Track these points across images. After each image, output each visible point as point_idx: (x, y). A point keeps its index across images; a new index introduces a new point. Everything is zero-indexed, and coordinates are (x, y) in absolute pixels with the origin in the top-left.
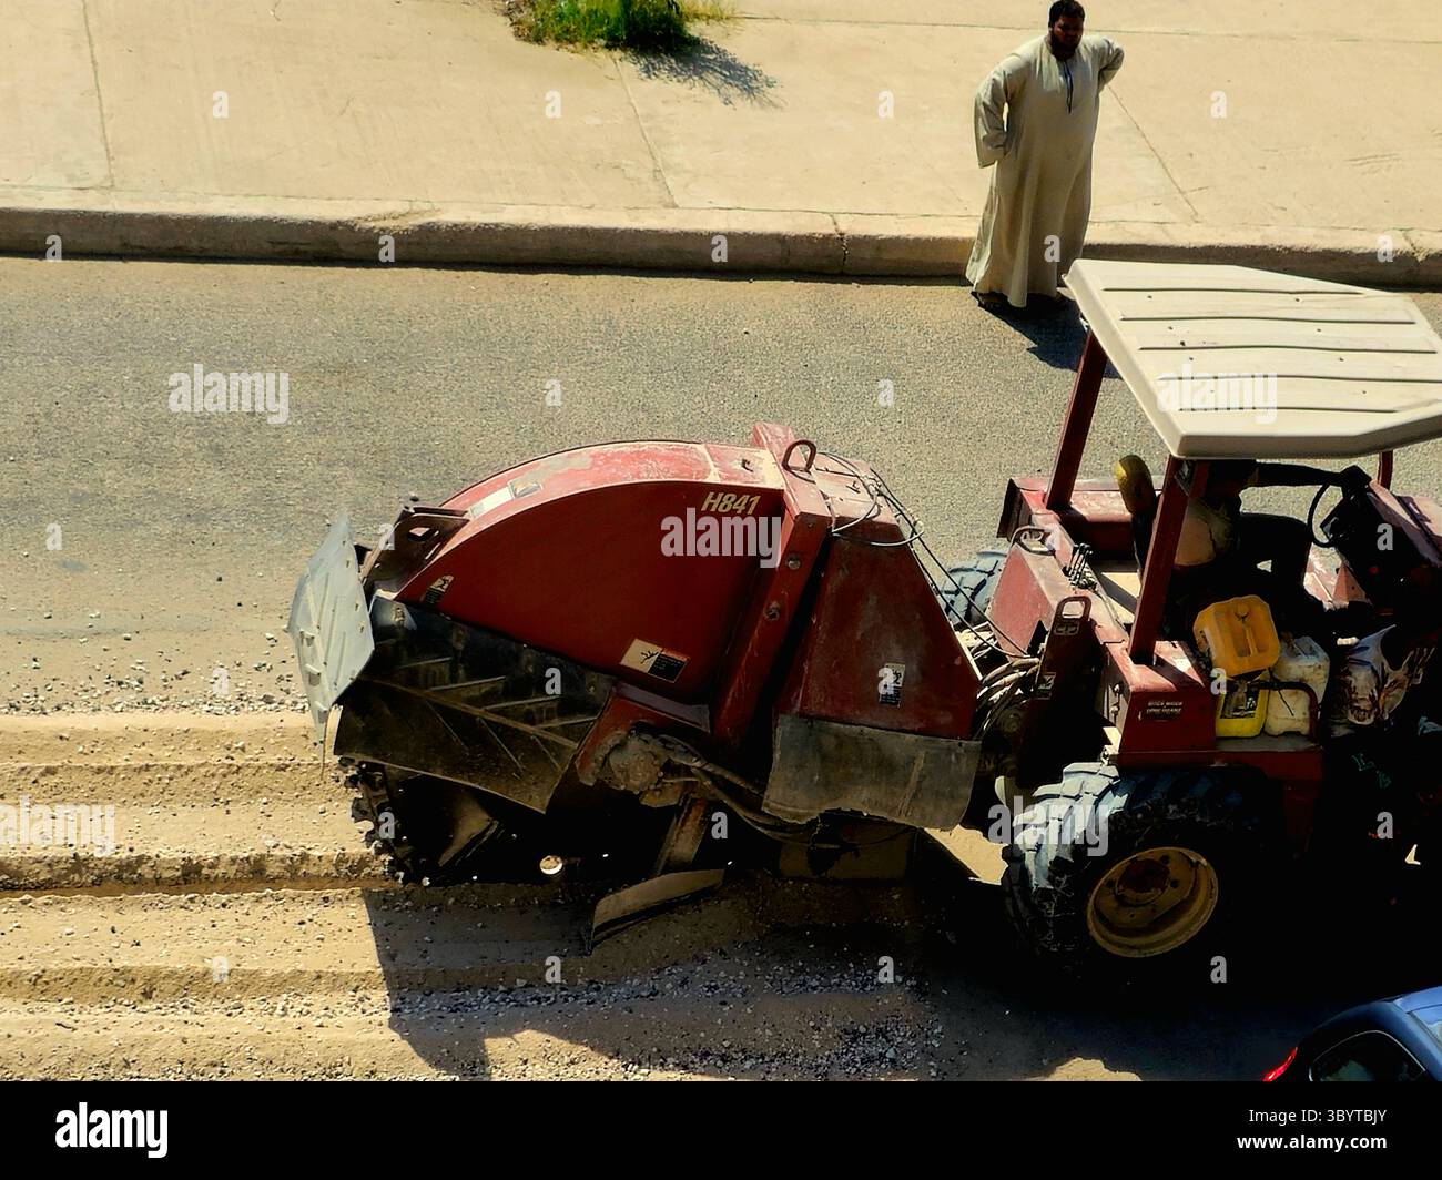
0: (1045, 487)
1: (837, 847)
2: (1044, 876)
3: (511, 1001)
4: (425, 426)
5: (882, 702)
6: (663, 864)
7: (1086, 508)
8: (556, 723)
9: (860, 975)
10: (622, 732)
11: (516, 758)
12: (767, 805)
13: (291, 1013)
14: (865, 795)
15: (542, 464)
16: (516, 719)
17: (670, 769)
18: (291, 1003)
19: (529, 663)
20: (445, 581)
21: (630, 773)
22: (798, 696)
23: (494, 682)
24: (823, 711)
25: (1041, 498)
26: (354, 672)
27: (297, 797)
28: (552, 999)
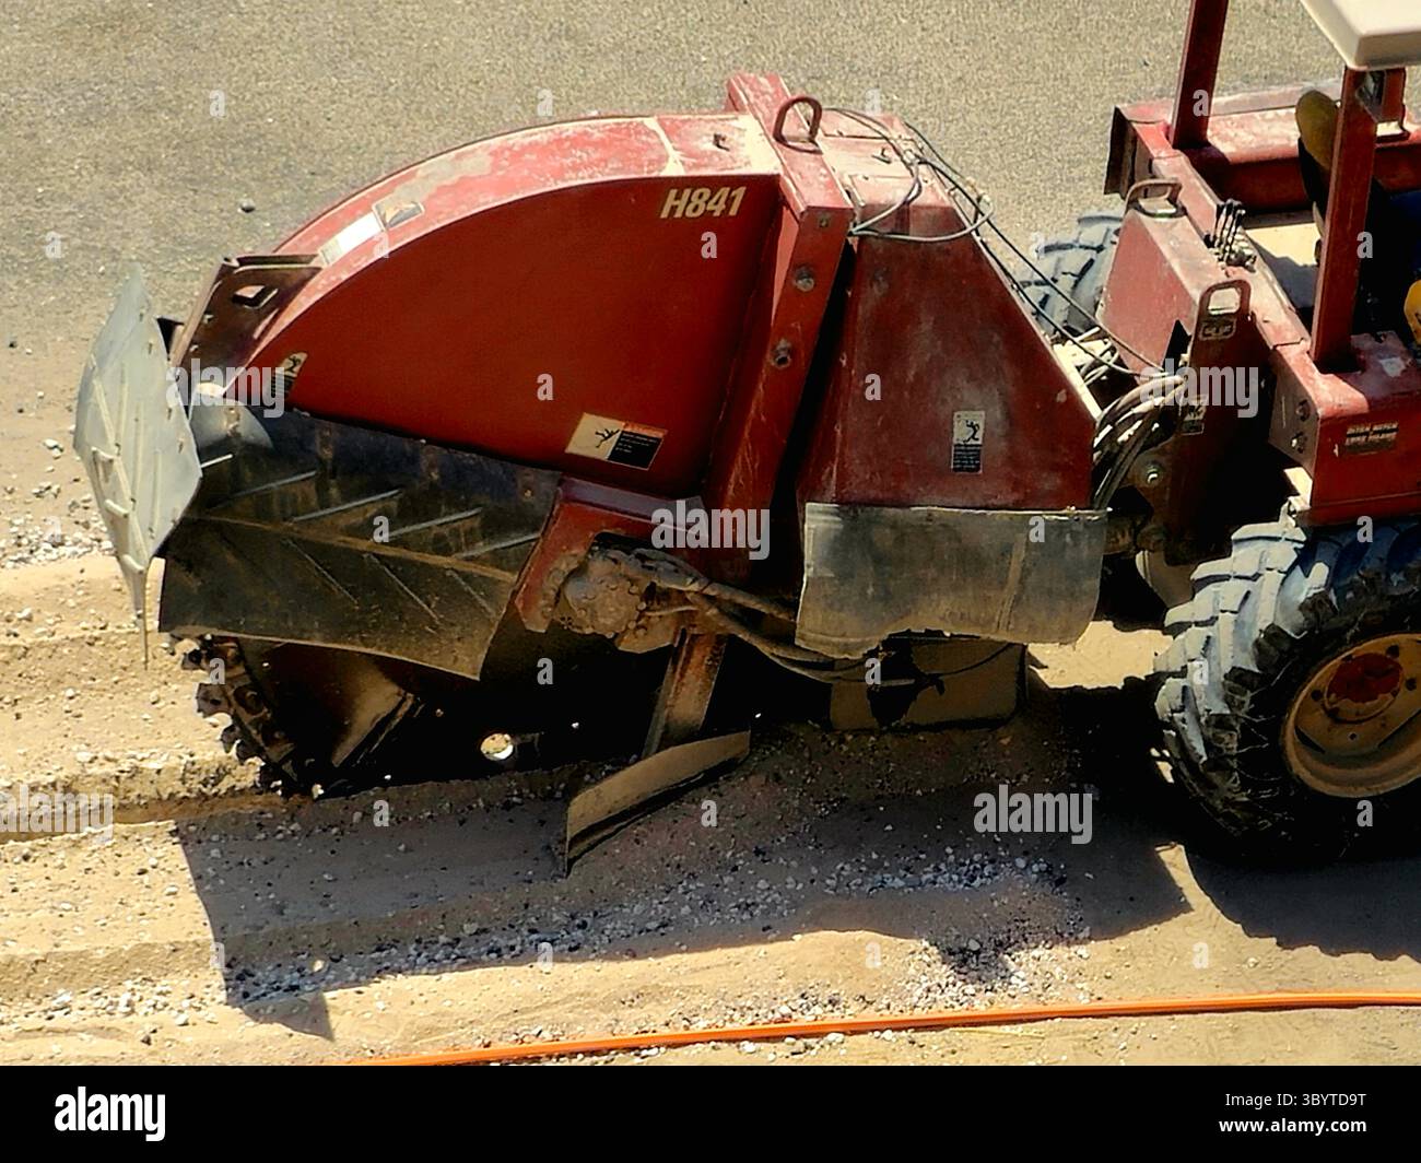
0: (1168, 115)
1: (912, 681)
2: (1218, 695)
3: (458, 957)
4: (248, 96)
5: (955, 470)
6: (659, 732)
7: (1232, 140)
8: (481, 549)
9: (964, 865)
10: (579, 551)
11: (429, 606)
12: (803, 638)
13: (141, 1009)
14: (945, 606)
15: (420, 173)
16: (422, 550)
17: (652, 595)
18: (138, 995)
19: (432, 466)
20: (295, 362)
21: (597, 608)
22: (831, 473)
23: (383, 499)
24: (872, 493)
25: (1163, 134)
26: (174, 510)
27: (116, 682)
28: (518, 948)
